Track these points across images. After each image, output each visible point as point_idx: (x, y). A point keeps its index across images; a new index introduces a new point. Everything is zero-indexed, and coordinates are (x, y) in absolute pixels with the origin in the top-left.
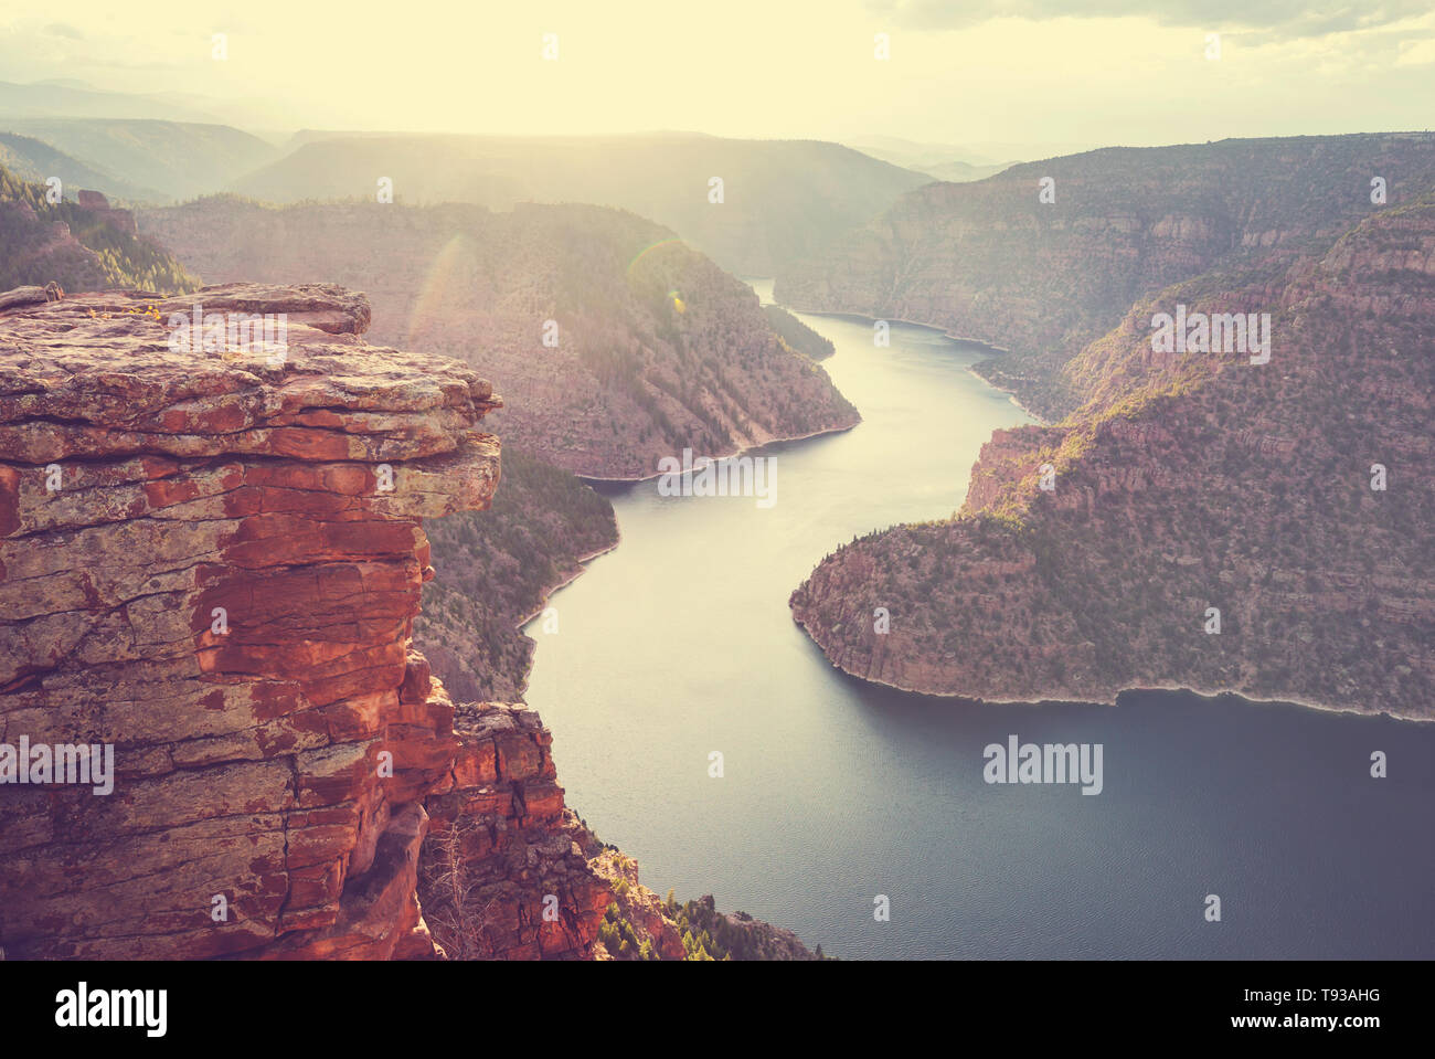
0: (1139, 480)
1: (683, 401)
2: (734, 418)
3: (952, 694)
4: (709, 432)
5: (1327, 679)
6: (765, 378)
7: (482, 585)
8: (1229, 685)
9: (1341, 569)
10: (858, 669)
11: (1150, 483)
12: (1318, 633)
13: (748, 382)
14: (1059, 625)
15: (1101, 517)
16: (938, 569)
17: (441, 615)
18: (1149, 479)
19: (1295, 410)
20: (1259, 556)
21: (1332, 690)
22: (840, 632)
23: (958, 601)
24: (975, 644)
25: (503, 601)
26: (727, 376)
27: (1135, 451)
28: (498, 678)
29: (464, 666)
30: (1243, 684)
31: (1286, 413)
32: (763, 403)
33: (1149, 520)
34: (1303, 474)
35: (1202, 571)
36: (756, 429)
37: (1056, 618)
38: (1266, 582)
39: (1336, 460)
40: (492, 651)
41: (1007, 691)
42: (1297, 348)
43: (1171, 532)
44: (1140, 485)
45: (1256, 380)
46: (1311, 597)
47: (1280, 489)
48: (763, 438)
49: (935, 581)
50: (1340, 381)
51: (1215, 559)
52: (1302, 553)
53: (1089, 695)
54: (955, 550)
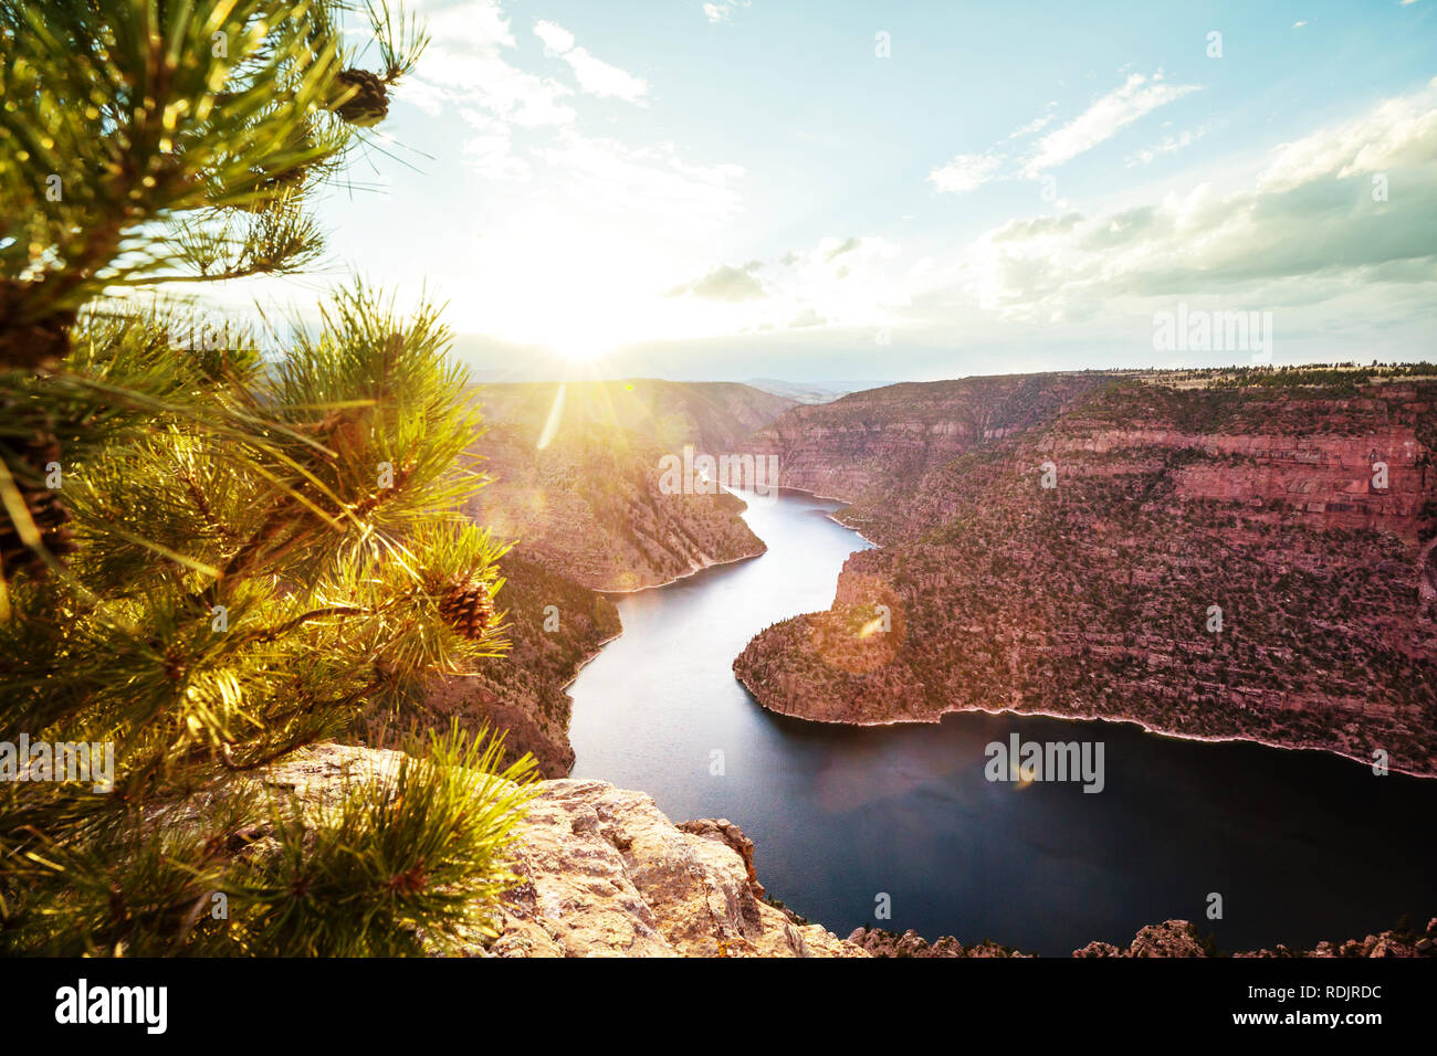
0: (942, 581)
1: (658, 541)
2: (690, 551)
3: (839, 721)
4: (675, 561)
5: (1064, 699)
6: (708, 526)
7: (538, 663)
8: (1007, 706)
9: (1066, 630)
10: (779, 708)
11: (949, 582)
12: (1056, 670)
13: (697, 528)
14: (902, 674)
15: (922, 605)
16: (826, 642)
17: (514, 684)
18: (948, 580)
19: (1030, 535)
20: (1018, 624)
21: (1067, 705)
22: (767, 684)
23: (839, 662)
24: (852, 689)
25: (551, 673)
26: (685, 525)
27: (939, 563)
28: (551, 724)
29: (530, 718)
30: (1015, 705)
31: (1026, 537)
32: (707, 541)
33: (950, 605)
34: (1038, 573)
35: (984, 635)
36: (704, 557)
37: (900, 669)
38: (1023, 640)
39: (1057, 563)
40: (546, 707)
41: (872, 718)
42: (1028, 497)
43: (964, 612)
44: (943, 584)
45: (1006, 517)
46: (1050, 648)
47: (1026, 583)
48: (708, 563)
49: (824, 649)
50: (1054, 516)
51: (991, 627)
52: (1043, 622)
53: (923, 717)
54: (835, 630)
